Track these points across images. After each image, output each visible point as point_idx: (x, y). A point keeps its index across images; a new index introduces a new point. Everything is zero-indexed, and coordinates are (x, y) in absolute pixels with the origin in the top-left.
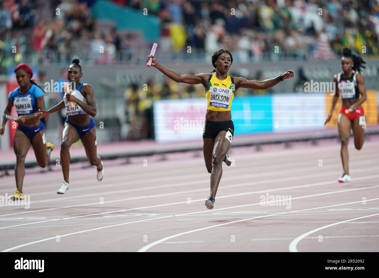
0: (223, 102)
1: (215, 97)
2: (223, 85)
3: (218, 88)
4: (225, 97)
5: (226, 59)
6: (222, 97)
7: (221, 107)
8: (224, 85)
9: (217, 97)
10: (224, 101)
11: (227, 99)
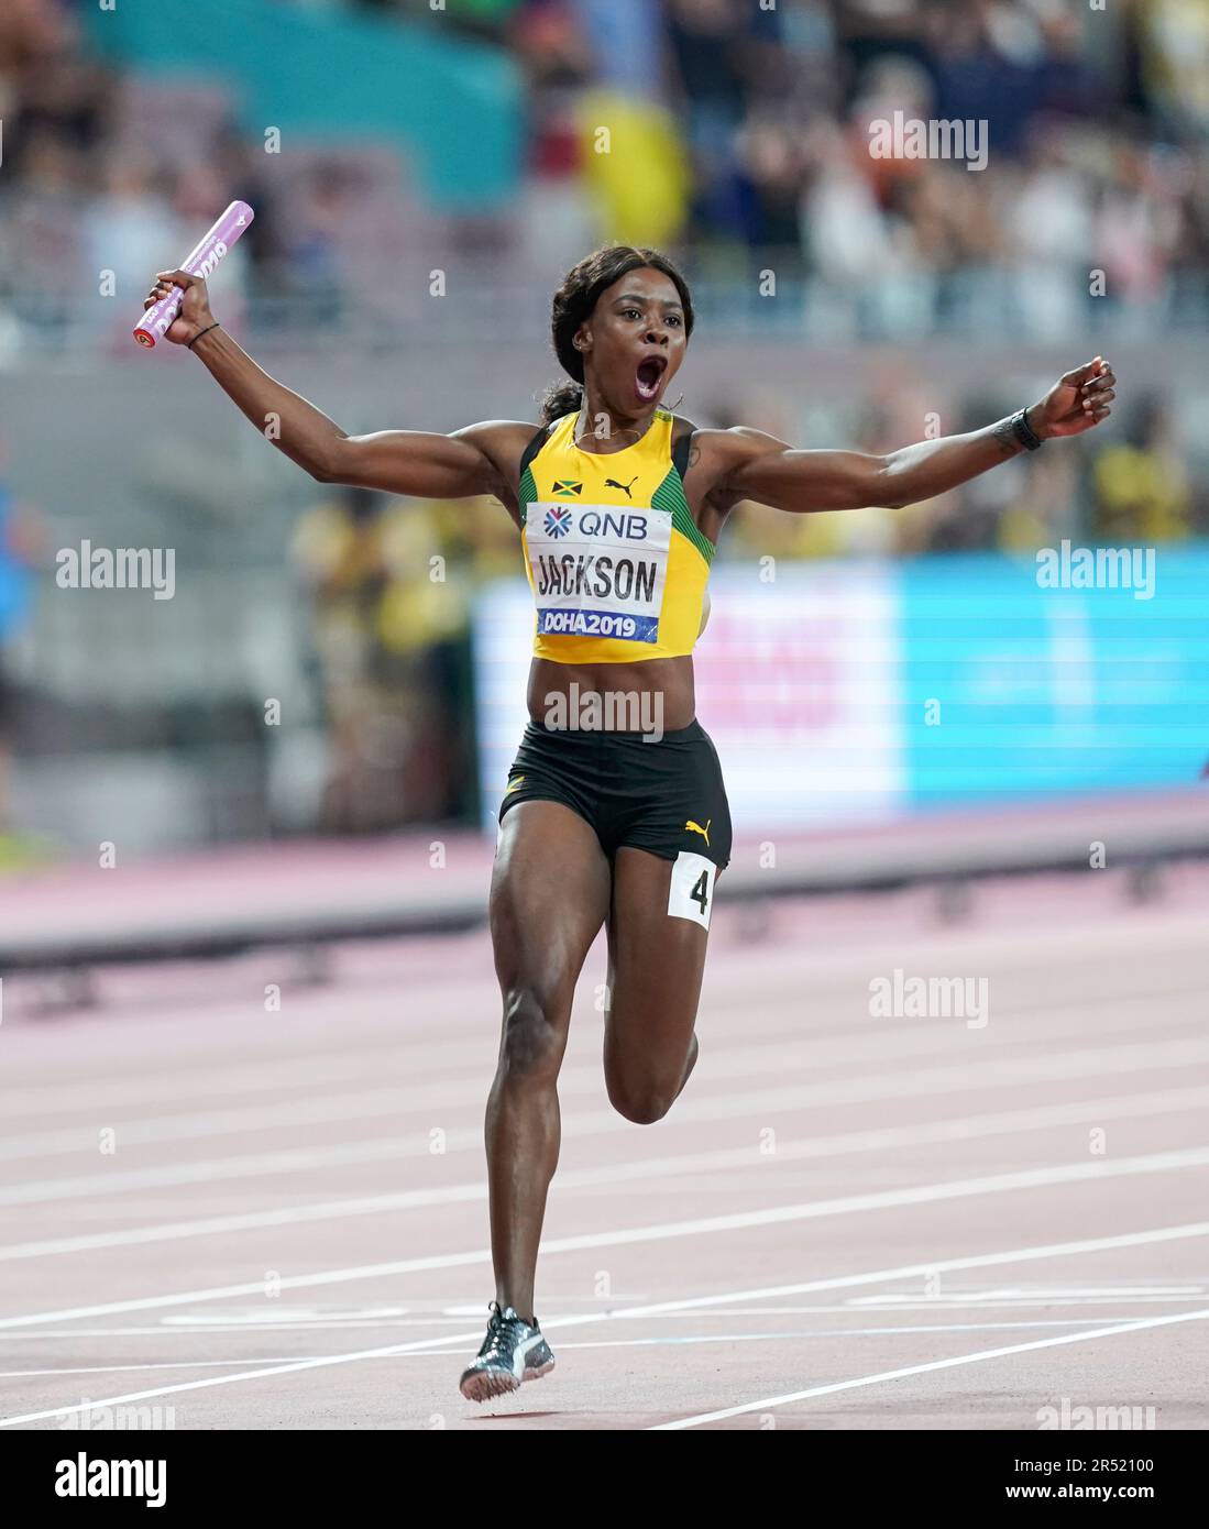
0: (612, 603)
1: (561, 570)
2: (611, 483)
3: (575, 506)
4: (628, 563)
5: (654, 314)
6: (604, 570)
7: (601, 634)
8: (618, 486)
9: (572, 574)
10: (623, 590)
11: (644, 577)
